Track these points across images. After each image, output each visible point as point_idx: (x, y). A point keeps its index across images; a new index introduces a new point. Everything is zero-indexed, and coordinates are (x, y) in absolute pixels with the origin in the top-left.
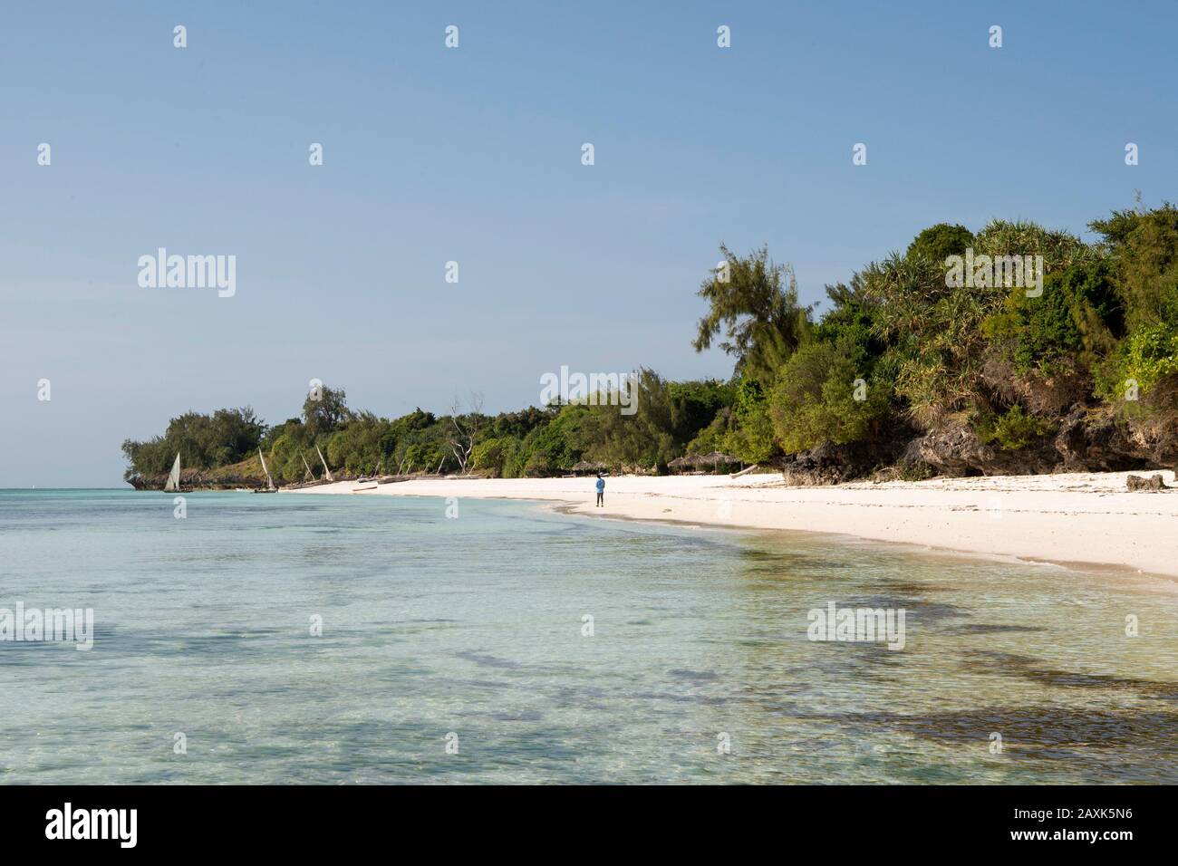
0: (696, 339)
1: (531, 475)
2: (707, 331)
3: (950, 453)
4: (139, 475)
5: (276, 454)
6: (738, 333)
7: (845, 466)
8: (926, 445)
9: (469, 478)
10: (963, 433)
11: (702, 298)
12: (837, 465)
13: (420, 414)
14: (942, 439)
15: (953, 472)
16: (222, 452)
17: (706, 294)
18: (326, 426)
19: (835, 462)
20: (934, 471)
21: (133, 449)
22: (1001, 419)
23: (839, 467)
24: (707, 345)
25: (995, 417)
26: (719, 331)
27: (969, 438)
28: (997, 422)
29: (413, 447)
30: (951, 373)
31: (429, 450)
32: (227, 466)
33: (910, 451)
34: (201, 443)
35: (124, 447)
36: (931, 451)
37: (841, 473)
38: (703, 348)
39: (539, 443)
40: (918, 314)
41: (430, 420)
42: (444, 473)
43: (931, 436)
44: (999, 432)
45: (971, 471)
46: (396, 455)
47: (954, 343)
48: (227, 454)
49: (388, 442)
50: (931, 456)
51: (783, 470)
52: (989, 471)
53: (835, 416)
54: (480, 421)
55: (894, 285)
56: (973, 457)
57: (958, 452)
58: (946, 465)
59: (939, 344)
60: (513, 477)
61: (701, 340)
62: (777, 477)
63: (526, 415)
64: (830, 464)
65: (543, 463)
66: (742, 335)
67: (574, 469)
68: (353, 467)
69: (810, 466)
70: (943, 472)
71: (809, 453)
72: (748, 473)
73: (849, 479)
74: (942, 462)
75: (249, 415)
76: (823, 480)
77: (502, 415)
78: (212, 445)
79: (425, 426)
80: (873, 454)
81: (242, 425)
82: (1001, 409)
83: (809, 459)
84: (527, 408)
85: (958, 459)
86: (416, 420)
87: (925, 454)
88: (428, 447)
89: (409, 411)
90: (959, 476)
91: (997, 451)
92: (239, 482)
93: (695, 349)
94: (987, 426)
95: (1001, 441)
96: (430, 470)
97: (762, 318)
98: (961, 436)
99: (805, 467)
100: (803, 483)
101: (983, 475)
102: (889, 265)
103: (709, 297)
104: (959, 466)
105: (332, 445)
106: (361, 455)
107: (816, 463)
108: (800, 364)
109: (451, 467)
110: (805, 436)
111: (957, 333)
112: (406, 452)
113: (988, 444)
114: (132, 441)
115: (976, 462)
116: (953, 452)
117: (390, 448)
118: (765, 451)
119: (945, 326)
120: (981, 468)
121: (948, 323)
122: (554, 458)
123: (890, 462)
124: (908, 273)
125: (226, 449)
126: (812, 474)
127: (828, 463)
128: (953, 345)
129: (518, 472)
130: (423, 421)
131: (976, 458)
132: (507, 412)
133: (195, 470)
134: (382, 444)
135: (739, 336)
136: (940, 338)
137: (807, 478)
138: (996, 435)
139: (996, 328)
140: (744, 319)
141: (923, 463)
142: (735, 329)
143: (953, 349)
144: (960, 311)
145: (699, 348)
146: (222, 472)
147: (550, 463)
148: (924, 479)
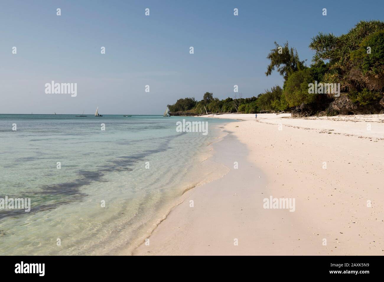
0: (267, 72)
1: (251, 113)
2: (270, 70)
3: (342, 107)
4: (171, 112)
5: (198, 108)
6: (281, 70)
7: (310, 111)
8: (334, 104)
9: (237, 114)
10: (347, 99)
11: (268, 59)
12: (308, 111)
13: (229, 99)
14: (340, 102)
15: (344, 113)
16: (186, 108)
17: (269, 58)
18: (208, 102)
19: (307, 110)
20: (338, 113)
21: (169, 107)
22: (359, 94)
23: (309, 111)
24: (270, 74)
25: (357, 93)
26: (274, 69)
27: (349, 101)
28: (358, 95)
29: (226, 106)
30: (340, 76)
31: (229, 107)
32: (188, 111)
33: (330, 106)
34: (182, 105)
35: (167, 106)
36: (336, 106)
37: (309, 113)
38: (269, 75)
39: (253, 105)
40: (328, 55)
41: (231, 100)
42: (232, 112)
43: (336, 101)
44: (359, 99)
45: (350, 113)
46: (222, 108)
47: (341, 65)
48: (188, 108)
49: (220, 105)
50: (336, 107)
51: (291, 112)
52: (356, 113)
53: (304, 94)
54: (242, 100)
55: (320, 45)
56: (350, 108)
57: (345, 106)
58: (341, 111)
59: (336, 66)
60: (247, 113)
61: (268, 72)
62: (289, 115)
63: (252, 98)
64: (306, 111)
65: (253, 110)
66: (282, 70)
67: (260, 111)
68: (213, 111)
69: (299, 111)
70: (341, 113)
71: (300, 107)
72: (282, 113)
73: (311, 115)
74: (339, 110)
75: (194, 99)
76: (302, 116)
77: (247, 98)
78: (185, 106)
79: (230, 101)
80: (319, 107)
81: (192, 101)
82: (359, 90)
83: (299, 109)
84: (253, 97)
85: (345, 109)
86: (228, 100)
87: (334, 107)
88: (229, 106)
89: (227, 98)
90: (346, 115)
91: (358, 106)
92: (190, 114)
93: (266, 75)
94: (354, 96)
95: (360, 102)
96: (229, 112)
97: (288, 65)
98: (346, 100)
99: (298, 112)
100: (297, 117)
101: (354, 114)
102: (319, 38)
103: (271, 59)
104: (346, 111)
105: (209, 106)
106: (215, 108)
107: (301, 110)
108: (294, 78)
109: (234, 111)
110: (295, 101)
111: (343, 61)
112: (224, 107)
113: (355, 103)
114: (169, 105)
115: (351, 109)
116: (343, 106)
117: (221, 106)
118: (286, 106)
119: (339, 59)
120: (353, 112)
121: (339, 58)
122: (256, 109)
123: (324, 110)
124: (325, 40)
125: (188, 107)
126: (299, 114)
127: (305, 110)
128: (341, 66)
129: (248, 112)
130: (230, 100)
131: (351, 108)
132: (248, 98)
133: (181, 112)
134: (219, 106)
135: (281, 71)
136: (336, 64)
137: (298, 115)
138: (357, 99)
139: (355, 56)
140: (282, 66)
141: (334, 110)
142: (280, 69)
143: (341, 67)
144: (344, 53)
145: (267, 75)
146: (186, 112)
147: (255, 110)
148: (334, 115)
